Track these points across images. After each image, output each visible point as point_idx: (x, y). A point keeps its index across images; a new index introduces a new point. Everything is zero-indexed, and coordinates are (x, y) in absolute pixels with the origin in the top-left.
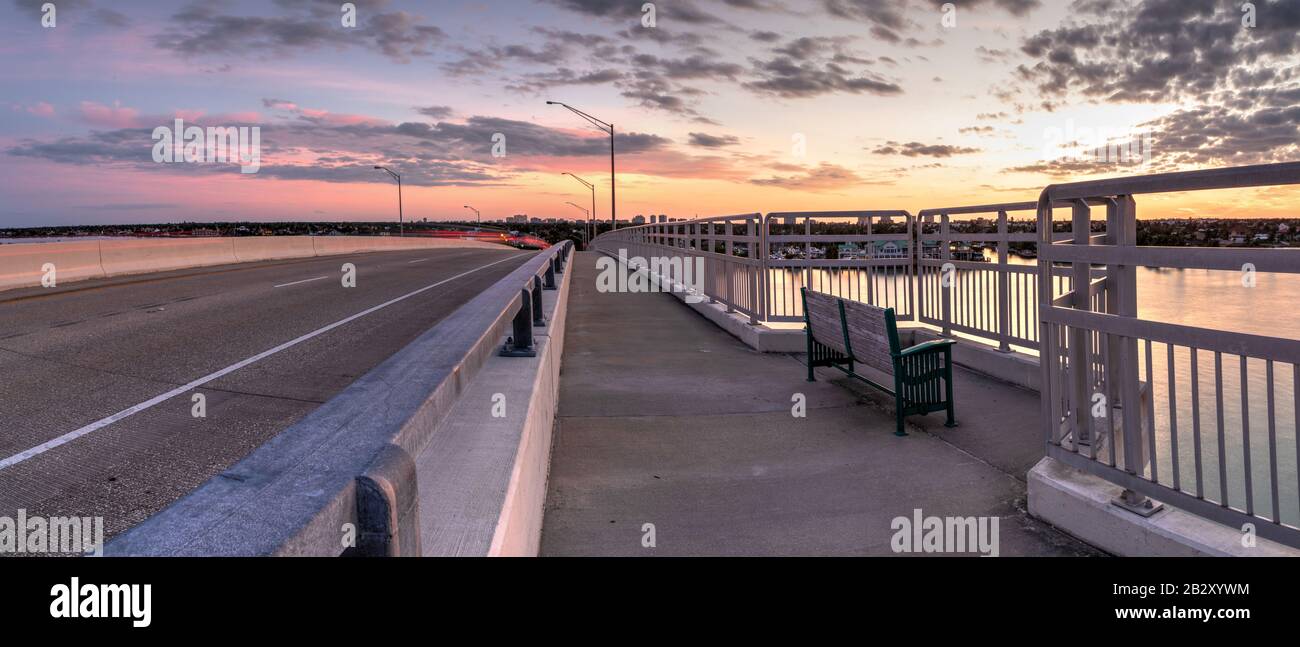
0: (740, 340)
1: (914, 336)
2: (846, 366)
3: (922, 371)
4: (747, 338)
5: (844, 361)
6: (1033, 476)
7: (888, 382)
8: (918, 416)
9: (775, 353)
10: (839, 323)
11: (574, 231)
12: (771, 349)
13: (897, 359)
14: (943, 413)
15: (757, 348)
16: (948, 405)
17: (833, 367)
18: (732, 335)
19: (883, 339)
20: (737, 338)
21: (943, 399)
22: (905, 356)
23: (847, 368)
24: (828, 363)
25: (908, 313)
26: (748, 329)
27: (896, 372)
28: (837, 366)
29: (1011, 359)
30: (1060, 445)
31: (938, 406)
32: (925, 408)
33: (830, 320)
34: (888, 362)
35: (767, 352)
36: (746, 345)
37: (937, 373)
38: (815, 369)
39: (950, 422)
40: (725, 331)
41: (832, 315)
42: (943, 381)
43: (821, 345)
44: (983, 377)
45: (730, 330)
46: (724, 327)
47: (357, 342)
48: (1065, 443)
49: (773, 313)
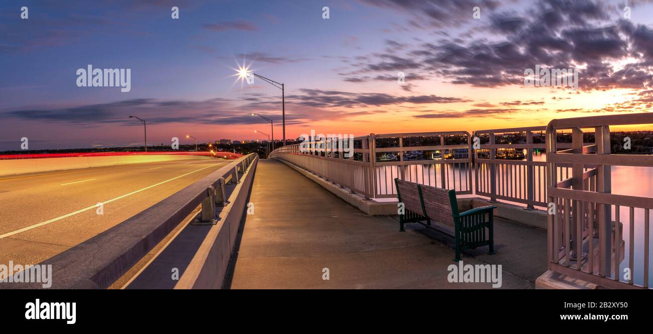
0: (358, 209)
1: (471, 203)
2: (425, 222)
3: (473, 224)
4: (362, 208)
5: (423, 219)
6: (539, 281)
7: (452, 230)
8: (471, 249)
9: (380, 216)
10: (418, 198)
11: (261, 147)
12: (377, 214)
13: (456, 219)
14: (487, 247)
15: (369, 213)
16: (490, 242)
17: (417, 223)
18: (353, 206)
19: (448, 207)
20: (357, 208)
21: (487, 239)
22: (462, 217)
23: (426, 224)
24: (414, 220)
25: (468, 190)
26: (363, 203)
27: (456, 226)
28: (419, 222)
29: (534, 214)
30: (558, 263)
31: (483, 243)
32: (474, 245)
33: (413, 197)
34: (451, 219)
35: (375, 216)
36: (362, 212)
37: (484, 225)
38: (405, 225)
39: (492, 251)
40: (349, 204)
41: (414, 194)
42: (487, 229)
43: (408, 211)
44: (516, 224)
45: (353, 203)
46: (349, 202)
47: (110, 215)
48: (562, 262)
49: (379, 193)
